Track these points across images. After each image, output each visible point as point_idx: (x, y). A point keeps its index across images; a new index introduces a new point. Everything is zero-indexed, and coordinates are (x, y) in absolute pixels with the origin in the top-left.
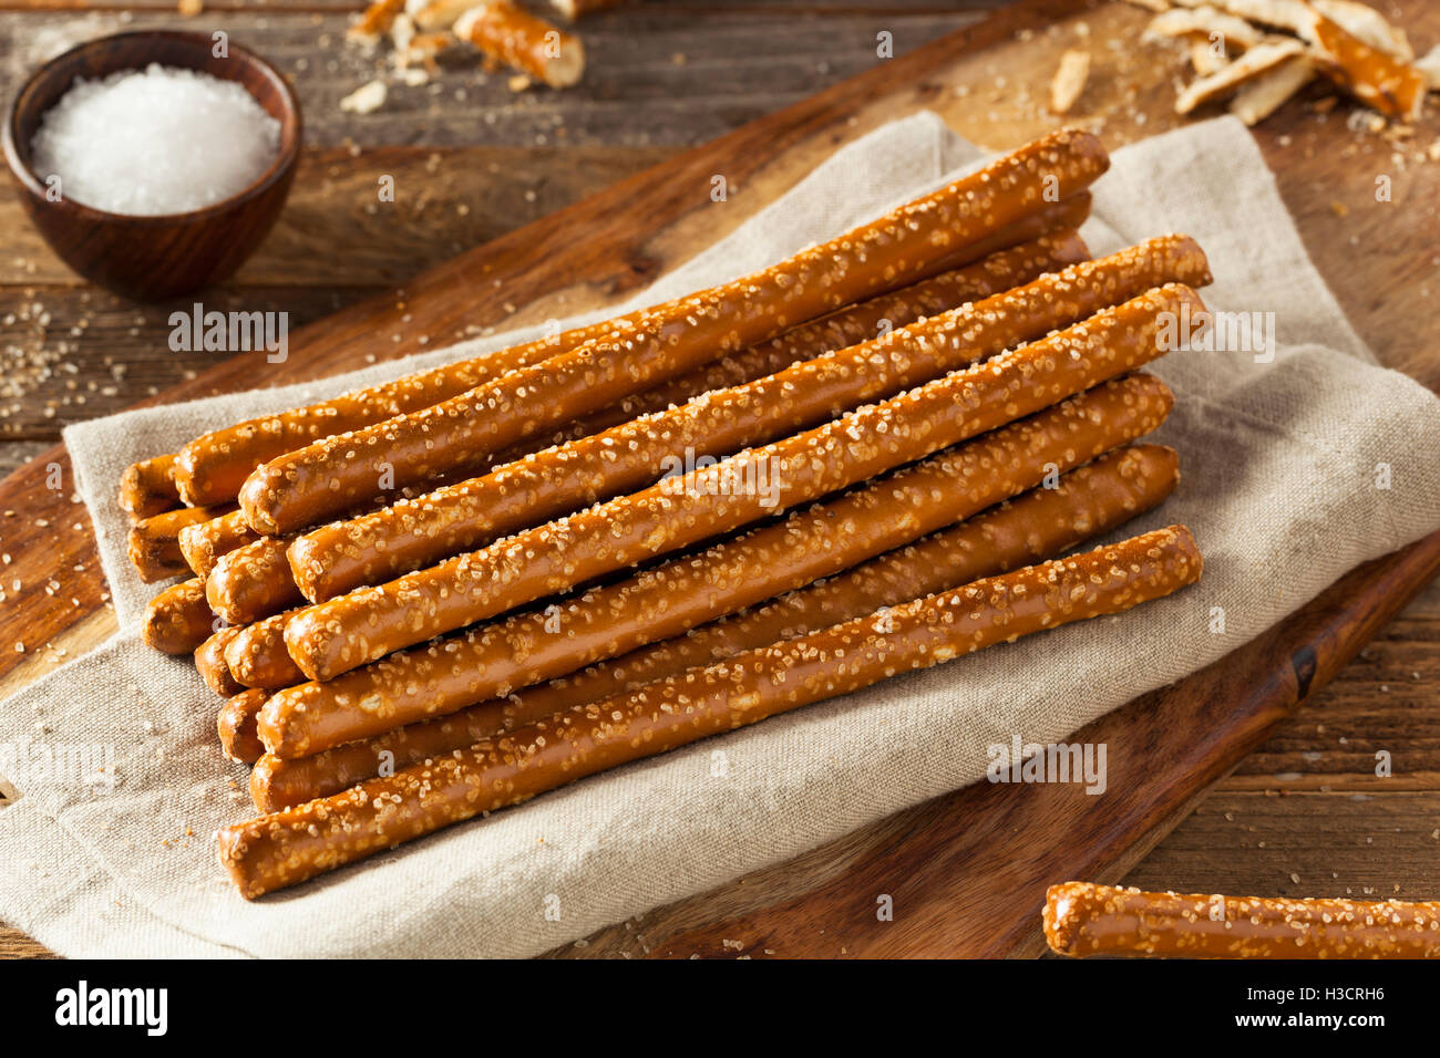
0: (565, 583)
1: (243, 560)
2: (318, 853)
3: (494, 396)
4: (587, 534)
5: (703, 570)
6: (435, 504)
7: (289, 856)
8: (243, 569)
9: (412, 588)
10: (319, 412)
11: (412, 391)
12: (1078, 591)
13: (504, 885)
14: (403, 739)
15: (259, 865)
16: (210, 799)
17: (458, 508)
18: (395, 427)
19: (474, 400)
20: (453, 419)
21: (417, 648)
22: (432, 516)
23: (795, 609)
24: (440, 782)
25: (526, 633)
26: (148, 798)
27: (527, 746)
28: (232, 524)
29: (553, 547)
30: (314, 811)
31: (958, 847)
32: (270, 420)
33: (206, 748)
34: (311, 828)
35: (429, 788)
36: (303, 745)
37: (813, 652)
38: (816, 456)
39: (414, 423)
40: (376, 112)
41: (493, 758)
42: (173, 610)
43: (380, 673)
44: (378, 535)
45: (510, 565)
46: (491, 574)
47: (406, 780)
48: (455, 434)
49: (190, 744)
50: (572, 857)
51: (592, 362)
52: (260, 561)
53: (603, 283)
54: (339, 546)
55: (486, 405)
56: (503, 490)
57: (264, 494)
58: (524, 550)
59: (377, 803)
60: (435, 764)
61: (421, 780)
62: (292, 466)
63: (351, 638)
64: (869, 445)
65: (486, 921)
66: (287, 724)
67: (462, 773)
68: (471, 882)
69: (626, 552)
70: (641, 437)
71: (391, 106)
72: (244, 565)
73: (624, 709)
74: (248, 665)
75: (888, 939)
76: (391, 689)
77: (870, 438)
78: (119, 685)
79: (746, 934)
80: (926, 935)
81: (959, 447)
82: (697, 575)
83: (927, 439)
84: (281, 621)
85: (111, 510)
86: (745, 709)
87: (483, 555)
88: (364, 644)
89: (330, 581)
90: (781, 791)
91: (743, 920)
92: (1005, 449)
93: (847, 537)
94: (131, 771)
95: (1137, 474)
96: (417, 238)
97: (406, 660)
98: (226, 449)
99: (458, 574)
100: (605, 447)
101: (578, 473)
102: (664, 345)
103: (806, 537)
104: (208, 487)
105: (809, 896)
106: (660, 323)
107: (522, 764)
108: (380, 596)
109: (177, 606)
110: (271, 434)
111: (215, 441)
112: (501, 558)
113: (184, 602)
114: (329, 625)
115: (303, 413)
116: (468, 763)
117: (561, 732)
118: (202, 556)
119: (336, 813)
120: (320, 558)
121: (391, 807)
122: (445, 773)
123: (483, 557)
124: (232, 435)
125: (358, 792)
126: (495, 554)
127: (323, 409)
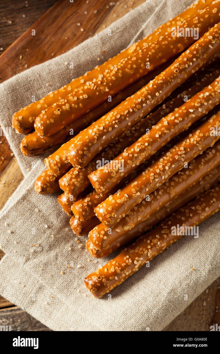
1: (73, 180)
2: (119, 283)
3: (149, 99)
10: (81, 97)
11: (112, 81)
16: (73, 250)
18: (117, 121)
22: (137, 158)
24: (154, 248)
25: (173, 186)
26: (52, 254)
29: (180, 160)
32: (65, 105)
34: (116, 278)
42: (47, 186)
45: (167, 172)
47: (143, 251)
49: (61, 229)
50: (203, 273)
51: (179, 75)
52: (79, 180)
54: (109, 179)
55: (147, 103)
59: (135, 262)
60: (151, 242)
61: (147, 249)
67: (161, 244)
68: (173, 291)
70: (202, 105)
72: (74, 183)
73: (209, 206)
76: (133, 221)
78: (31, 211)
84: (91, 201)
94: (44, 244)
98: (52, 121)
99: (151, 181)
100: (190, 113)
108: (127, 198)
109: (48, 185)
110: (67, 111)
111: (48, 118)
112: (164, 170)
113: (50, 182)
114: (112, 215)
115: (75, 99)
116: (162, 239)
117: (190, 220)
118: (55, 171)
119: (123, 269)
120: (103, 186)
121: (140, 262)
122: (155, 245)
123: (158, 171)
124: (53, 114)
125: (128, 259)
126: (162, 169)
127: (82, 94)
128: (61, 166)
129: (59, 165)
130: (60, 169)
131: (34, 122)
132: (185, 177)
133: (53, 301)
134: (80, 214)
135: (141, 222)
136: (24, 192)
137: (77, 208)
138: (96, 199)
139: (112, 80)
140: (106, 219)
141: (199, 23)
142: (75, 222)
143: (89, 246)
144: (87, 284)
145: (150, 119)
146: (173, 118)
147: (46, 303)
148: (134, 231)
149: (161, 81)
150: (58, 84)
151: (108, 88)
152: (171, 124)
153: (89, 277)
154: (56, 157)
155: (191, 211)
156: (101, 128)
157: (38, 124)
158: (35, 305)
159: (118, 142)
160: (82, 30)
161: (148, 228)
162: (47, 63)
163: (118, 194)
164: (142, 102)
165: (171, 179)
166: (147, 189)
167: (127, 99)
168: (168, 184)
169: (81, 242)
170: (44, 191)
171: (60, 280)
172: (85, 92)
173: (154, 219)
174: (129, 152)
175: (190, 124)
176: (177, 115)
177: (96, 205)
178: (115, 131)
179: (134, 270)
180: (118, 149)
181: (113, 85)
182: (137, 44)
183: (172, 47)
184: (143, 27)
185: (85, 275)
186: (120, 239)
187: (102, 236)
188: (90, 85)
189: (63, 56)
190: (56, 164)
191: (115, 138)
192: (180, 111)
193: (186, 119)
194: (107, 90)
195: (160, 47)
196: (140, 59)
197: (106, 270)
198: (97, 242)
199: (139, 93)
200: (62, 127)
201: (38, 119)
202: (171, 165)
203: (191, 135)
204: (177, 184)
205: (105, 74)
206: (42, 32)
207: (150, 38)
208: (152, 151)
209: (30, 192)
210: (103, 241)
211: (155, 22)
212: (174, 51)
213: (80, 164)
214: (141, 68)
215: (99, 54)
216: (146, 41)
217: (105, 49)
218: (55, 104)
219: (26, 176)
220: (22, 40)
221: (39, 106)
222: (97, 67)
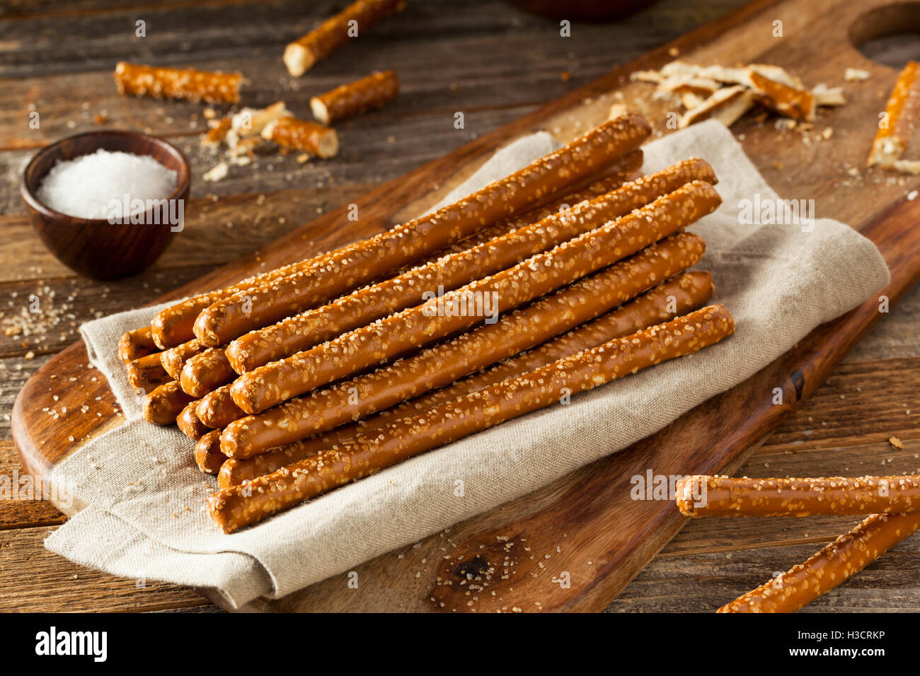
0: (384, 355)
1: (201, 359)
2: (265, 503)
3: (330, 265)
4: (392, 328)
5: (458, 346)
6: (306, 318)
7: (249, 505)
8: (201, 363)
9: (300, 359)
12: (668, 340)
13: (373, 505)
14: (302, 447)
15: (233, 511)
16: (196, 493)
17: (319, 319)
18: (277, 283)
19: (319, 267)
20: (308, 277)
21: (305, 395)
22: (305, 324)
23: (511, 367)
24: (329, 462)
25: (365, 384)
26: (161, 495)
27: (374, 440)
28: (191, 346)
29: (375, 334)
30: (260, 481)
33: (189, 469)
34: (260, 489)
35: (322, 465)
36: (249, 448)
37: (526, 382)
38: (513, 280)
39: (287, 281)
40: (222, 180)
41: (356, 447)
42: (162, 397)
43: (287, 408)
44: (277, 335)
45: (352, 344)
46: (343, 350)
47: (309, 462)
48: (311, 285)
49: (180, 467)
50: (408, 489)
51: (382, 245)
52: (210, 358)
54: (256, 342)
55: (326, 270)
56: (342, 309)
57: (209, 322)
58: (359, 336)
59: (295, 475)
60: (323, 454)
62: (223, 305)
63: (270, 386)
64: (542, 273)
65: (365, 524)
66: (239, 436)
67: (340, 457)
68: (355, 505)
69: (415, 336)
70: (415, 278)
71: (232, 176)
72: (202, 361)
73: (425, 418)
74: (211, 412)
75: (589, 527)
76: (294, 416)
77: (542, 270)
79: (509, 533)
80: (609, 524)
81: (591, 275)
82: (455, 348)
83: (574, 269)
84: (227, 387)
85: (114, 363)
86: (492, 415)
87: (337, 341)
88: (277, 389)
89: (253, 361)
90: (519, 451)
91: (505, 527)
92: (617, 275)
93: (536, 325)
94: (149, 483)
95: (691, 286)
97: (300, 401)
98: (180, 313)
99: (325, 351)
100: (396, 284)
101: (383, 298)
102: (421, 234)
103: (513, 326)
104: (172, 334)
105: (541, 512)
106: (416, 223)
107: (372, 450)
108: (283, 365)
109: (164, 395)
114: (257, 380)
129: (183, 353)
158: (122, 560)
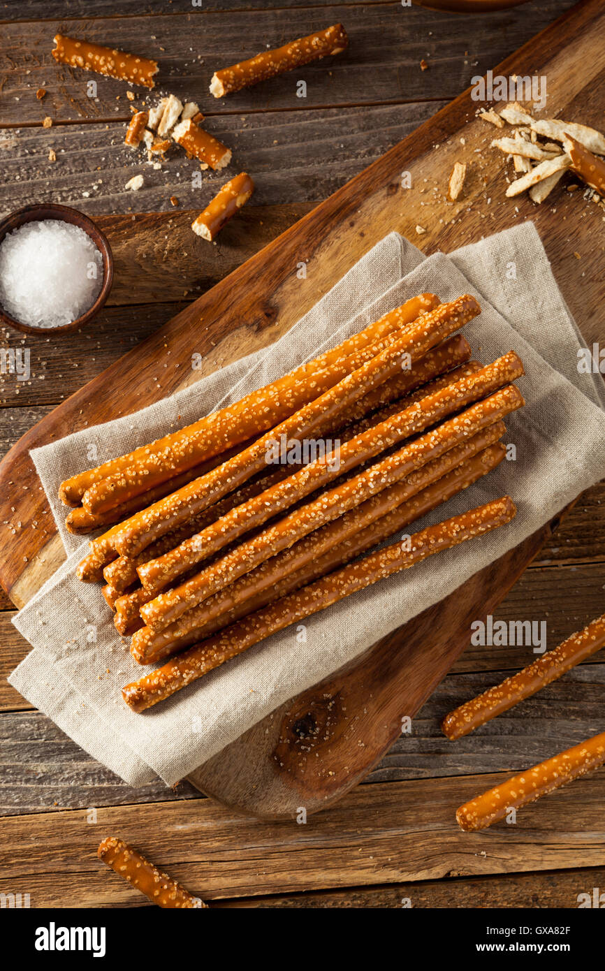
1: (119, 572)
10: (141, 473)
13: (238, 714)
15: (139, 705)
16: (114, 652)
23: (347, 546)
24: (208, 660)
25: (239, 588)
26: (90, 654)
27: (243, 640)
31: (415, 638)
32: (120, 480)
34: (159, 692)
35: (204, 665)
37: (356, 580)
40: (140, 189)
42: (90, 574)
47: (195, 662)
49: (103, 625)
50: (265, 697)
52: (125, 572)
53: (253, 325)
59: (184, 675)
60: (206, 653)
61: (201, 661)
64: (378, 488)
67: (217, 654)
70: (281, 498)
71: (147, 185)
72: (119, 575)
73: (281, 617)
75: (389, 687)
76: (185, 626)
78: (70, 599)
79: (332, 690)
80: (403, 685)
82: (307, 549)
84: (137, 598)
90: (346, 647)
91: (331, 683)
93: (369, 520)
94: (81, 642)
96: (167, 273)
98: (103, 498)
100: (266, 506)
105: (356, 668)
107: (241, 647)
108: (179, 600)
110: (122, 488)
111: (98, 494)
112: (227, 571)
113: (94, 569)
114: (159, 619)
115: (134, 474)
116: (219, 650)
117: (255, 631)
118: (100, 558)
119: (168, 683)
120: (152, 583)
121: (190, 676)
122: (210, 657)
123: (220, 572)
124: (105, 489)
125: (176, 671)
126: (224, 570)
127: (142, 469)
128: (108, 552)
129: (105, 551)
130: (106, 556)
131: (82, 496)
132: (254, 580)
133: (85, 711)
134: (124, 612)
135: (196, 629)
136: (63, 576)
137: (122, 603)
138: (144, 597)
139: (180, 455)
140: (151, 623)
141: (292, 397)
142: (119, 620)
143: (133, 650)
144: (125, 695)
145: (220, 507)
146: (245, 510)
147: (75, 711)
148: (187, 638)
149: (235, 466)
150: (120, 451)
151: (175, 465)
152: (242, 518)
153: (128, 687)
154: (102, 542)
155: (258, 621)
156: (157, 515)
157: (86, 500)
158: (62, 713)
159: (178, 531)
160: (159, 386)
161: (207, 635)
162: (109, 424)
163: (169, 594)
164: (209, 488)
165: (237, 581)
166: (204, 592)
167: (197, 479)
168: (232, 587)
169: (126, 643)
170: (86, 578)
171: (95, 687)
172: (146, 467)
173: (213, 626)
174: (188, 546)
175: (265, 519)
176: (250, 507)
177: (143, 604)
178: (173, 519)
179: (183, 684)
180: (177, 540)
181: (181, 461)
182: (219, 412)
183: (256, 423)
184: (231, 391)
185: (125, 684)
186: (170, 646)
187: (146, 641)
188: (153, 459)
189: (130, 416)
190: (102, 550)
191: (173, 527)
192: (255, 503)
193: (260, 512)
194: (173, 467)
195: (242, 421)
196: (217, 433)
197: (148, 681)
198: (140, 648)
199: (207, 476)
200: (115, 506)
201: (87, 494)
202: (236, 566)
203: (265, 532)
204: (245, 587)
205: (173, 447)
206: (111, 383)
207: (235, 408)
208: (215, 546)
209: (71, 577)
210: (147, 647)
211: (246, 387)
212: (259, 428)
213: (128, 555)
214: (217, 444)
215: (173, 419)
216: (229, 410)
217: (182, 414)
218: (109, 478)
219: (69, 557)
220: (85, 391)
221: (92, 476)
222: (167, 436)
